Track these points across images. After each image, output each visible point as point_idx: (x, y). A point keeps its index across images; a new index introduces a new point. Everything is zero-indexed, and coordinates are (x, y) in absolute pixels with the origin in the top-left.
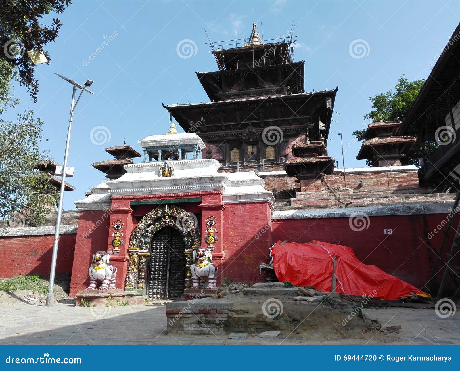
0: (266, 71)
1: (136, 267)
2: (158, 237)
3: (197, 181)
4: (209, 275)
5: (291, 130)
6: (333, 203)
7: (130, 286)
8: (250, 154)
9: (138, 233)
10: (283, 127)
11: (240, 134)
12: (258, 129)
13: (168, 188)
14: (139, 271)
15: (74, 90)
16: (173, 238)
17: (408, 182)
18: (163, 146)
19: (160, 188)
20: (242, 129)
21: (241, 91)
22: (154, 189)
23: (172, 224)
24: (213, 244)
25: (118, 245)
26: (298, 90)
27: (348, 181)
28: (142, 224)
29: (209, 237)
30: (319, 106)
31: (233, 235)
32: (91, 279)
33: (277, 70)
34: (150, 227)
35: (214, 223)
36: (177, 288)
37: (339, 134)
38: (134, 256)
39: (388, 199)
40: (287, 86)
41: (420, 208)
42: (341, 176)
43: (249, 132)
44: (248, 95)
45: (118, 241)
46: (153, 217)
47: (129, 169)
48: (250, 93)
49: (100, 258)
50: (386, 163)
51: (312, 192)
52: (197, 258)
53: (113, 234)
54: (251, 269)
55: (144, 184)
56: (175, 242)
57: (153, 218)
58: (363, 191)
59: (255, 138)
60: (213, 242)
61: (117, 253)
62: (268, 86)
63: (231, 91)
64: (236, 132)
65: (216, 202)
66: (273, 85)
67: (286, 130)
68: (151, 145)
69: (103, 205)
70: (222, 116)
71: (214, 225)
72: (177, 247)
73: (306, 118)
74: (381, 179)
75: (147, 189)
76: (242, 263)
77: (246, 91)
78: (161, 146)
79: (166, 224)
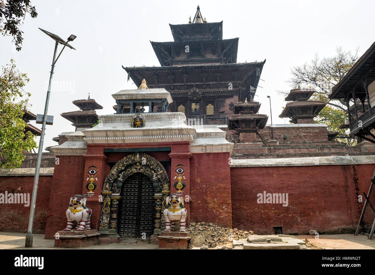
0: (208, 44)
1: (109, 209)
2: (129, 181)
3: (167, 132)
4: (181, 219)
5: (227, 92)
6: (267, 153)
7: (104, 227)
8: (194, 110)
9: (111, 178)
10: (221, 89)
11: (186, 93)
12: (200, 90)
13: (140, 137)
14: (112, 212)
15: (57, 45)
16: (143, 183)
17: (320, 136)
18: (135, 99)
19: (132, 138)
20: (187, 89)
21: (187, 59)
22: (127, 138)
23: (142, 171)
24: (181, 189)
25: (92, 189)
26: (232, 61)
27: (275, 134)
28: (115, 170)
29: (178, 183)
30: (250, 74)
31: (199, 182)
32: (68, 221)
33: (217, 44)
34: (122, 173)
35: (182, 171)
36: (146, 228)
37: (268, 97)
38: (107, 199)
39: (308, 150)
40: (224, 56)
41: (350, 159)
42: (270, 130)
43: (194, 92)
44: (193, 62)
45: (92, 184)
46: (125, 163)
47: (103, 118)
48: (195, 61)
49: (77, 202)
50: (303, 121)
51: (249, 143)
52: (170, 203)
53: (88, 178)
54: (215, 212)
55: (118, 134)
56: (145, 186)
57: (125, 165)
58: (286, 142)
59: (198, 97)
60: (181, 188)
61: (91, 196)
62: (209, 56)
63: (179, 58)
64: (183, 91)
65: (184, 152)
66: (213, 56)
67: (223, 92)
68: (124, 98)
69: (78, 151)
70: (172, 78)
71: (182, 172)
72: (147, 191)
73: (240, 83)
74: (300, 134)
75: (121, 138)
76: (206, 207)
77: (191, 59)
78: (133, 99)
79: (137, 170)
